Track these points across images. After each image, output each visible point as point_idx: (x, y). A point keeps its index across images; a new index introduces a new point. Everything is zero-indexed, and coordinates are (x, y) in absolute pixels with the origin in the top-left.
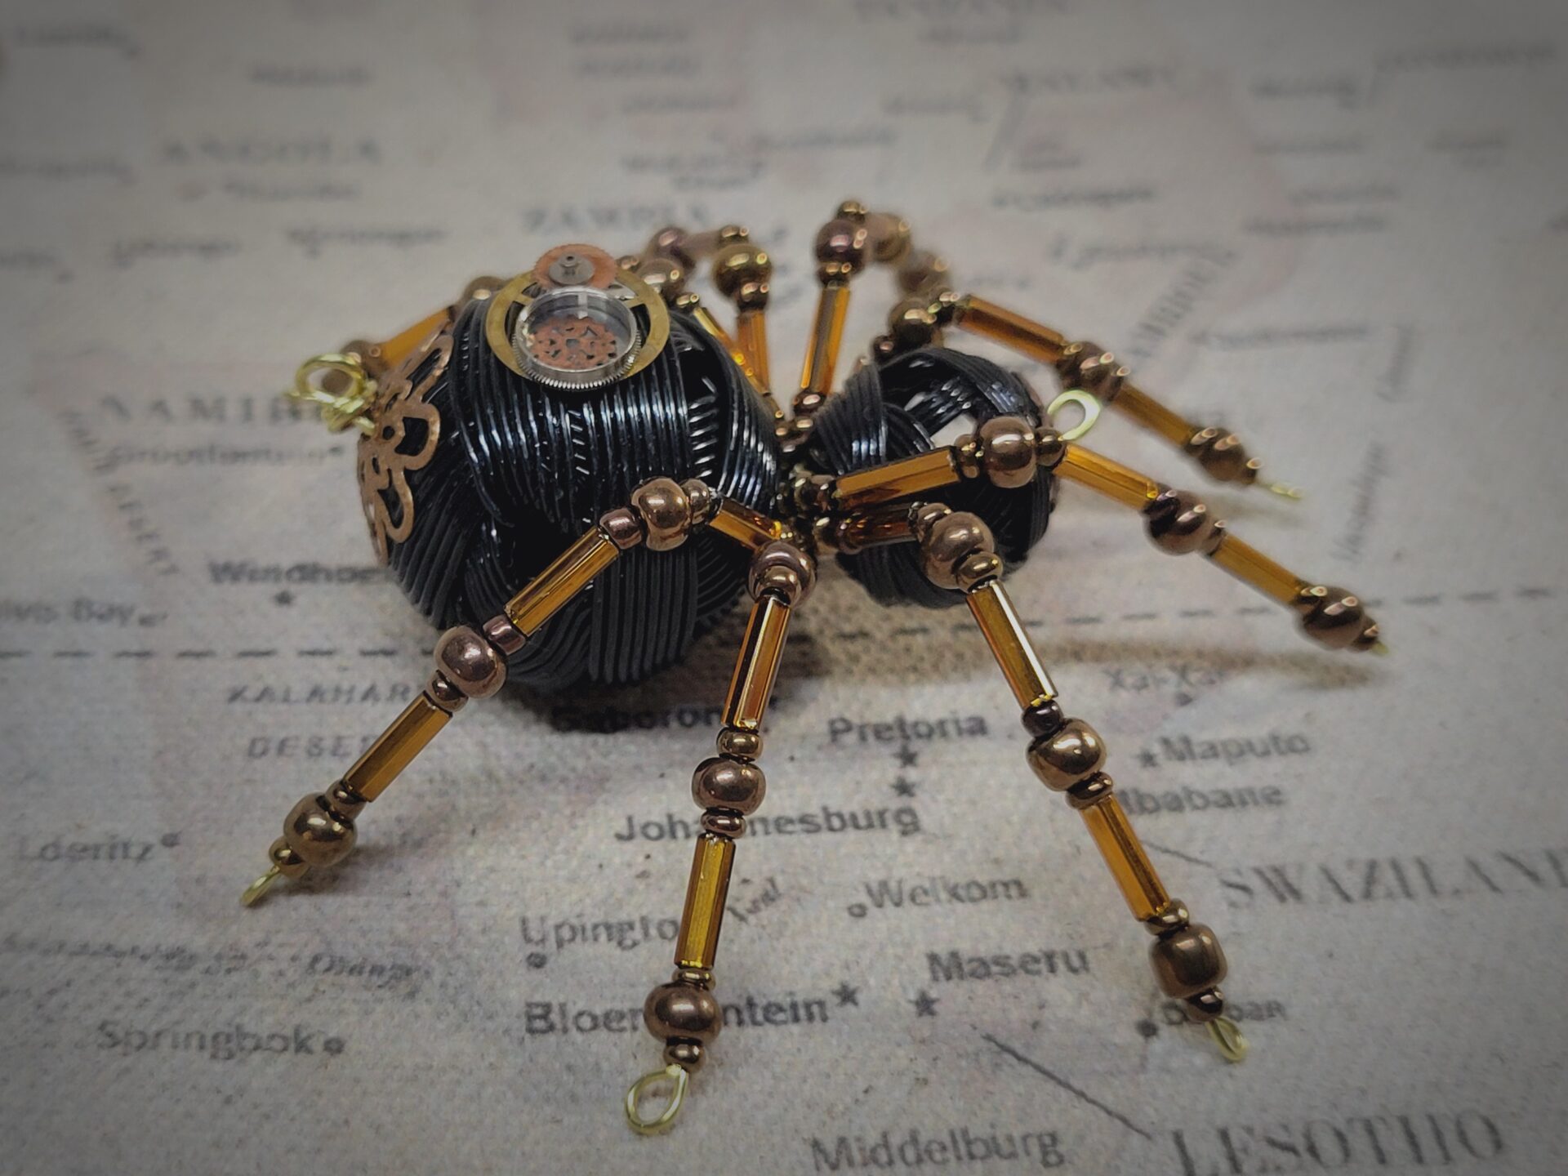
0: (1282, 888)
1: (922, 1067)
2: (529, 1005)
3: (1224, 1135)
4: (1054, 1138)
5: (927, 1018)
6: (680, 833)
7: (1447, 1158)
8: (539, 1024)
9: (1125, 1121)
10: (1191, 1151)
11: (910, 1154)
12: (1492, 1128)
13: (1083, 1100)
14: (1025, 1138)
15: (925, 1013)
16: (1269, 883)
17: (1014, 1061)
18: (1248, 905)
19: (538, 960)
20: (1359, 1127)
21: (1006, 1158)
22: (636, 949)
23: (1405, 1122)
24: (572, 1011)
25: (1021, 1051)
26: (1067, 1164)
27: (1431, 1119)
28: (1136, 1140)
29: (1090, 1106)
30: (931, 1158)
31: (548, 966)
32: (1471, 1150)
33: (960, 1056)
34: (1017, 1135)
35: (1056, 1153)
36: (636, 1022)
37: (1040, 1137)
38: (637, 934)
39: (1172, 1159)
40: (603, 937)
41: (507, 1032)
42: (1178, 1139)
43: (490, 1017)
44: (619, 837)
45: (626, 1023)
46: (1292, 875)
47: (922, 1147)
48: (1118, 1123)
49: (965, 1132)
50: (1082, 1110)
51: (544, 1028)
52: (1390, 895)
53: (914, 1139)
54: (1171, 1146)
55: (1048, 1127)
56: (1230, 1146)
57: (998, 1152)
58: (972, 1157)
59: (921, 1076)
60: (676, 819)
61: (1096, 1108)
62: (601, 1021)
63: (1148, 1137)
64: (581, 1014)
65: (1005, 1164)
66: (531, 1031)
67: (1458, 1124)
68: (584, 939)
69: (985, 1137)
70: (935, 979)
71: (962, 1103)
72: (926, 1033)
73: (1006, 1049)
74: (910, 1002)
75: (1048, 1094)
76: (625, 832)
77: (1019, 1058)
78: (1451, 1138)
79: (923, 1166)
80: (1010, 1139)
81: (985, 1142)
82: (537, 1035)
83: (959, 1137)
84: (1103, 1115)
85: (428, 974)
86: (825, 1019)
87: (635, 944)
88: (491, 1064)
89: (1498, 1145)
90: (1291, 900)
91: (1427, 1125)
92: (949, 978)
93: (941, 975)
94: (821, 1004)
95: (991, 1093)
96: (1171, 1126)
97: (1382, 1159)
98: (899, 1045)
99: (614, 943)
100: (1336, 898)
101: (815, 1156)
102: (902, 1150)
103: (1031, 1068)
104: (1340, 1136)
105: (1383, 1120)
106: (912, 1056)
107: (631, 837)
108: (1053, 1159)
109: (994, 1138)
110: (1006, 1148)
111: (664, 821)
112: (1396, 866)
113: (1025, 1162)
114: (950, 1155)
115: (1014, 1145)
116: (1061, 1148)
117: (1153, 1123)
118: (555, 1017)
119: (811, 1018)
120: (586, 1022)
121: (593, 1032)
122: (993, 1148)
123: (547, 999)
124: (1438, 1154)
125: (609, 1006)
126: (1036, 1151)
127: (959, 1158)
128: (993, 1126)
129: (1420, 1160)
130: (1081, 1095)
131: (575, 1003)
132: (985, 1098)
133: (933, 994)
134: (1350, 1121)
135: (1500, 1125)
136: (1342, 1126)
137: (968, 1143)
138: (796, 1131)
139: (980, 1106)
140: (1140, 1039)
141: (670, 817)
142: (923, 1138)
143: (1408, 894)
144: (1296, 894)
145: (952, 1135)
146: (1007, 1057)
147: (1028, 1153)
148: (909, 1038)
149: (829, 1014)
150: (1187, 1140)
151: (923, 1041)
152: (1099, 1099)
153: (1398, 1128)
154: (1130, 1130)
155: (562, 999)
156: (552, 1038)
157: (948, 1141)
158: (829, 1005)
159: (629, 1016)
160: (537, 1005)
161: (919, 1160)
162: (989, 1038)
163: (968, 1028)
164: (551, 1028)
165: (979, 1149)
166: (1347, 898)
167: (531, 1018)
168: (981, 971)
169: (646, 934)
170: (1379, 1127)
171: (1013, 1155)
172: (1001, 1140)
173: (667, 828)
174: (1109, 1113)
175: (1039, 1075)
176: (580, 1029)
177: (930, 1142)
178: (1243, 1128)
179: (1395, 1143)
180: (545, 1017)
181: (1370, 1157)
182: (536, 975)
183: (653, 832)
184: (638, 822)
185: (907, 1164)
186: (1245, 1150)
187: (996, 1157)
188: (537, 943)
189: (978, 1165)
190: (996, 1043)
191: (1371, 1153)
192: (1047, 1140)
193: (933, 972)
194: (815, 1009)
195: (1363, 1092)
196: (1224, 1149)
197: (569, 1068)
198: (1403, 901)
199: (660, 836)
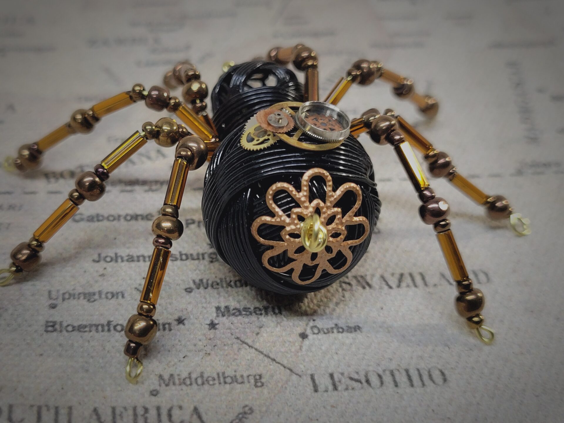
0: (364, 284)
1: (208, 349)
2: (47, 322)
3: (332, 376)
4: (260, 376)
5: (213, 331)
6: (119, 260)
7: (424, 385)
8: (50, 329)
9: (291, 370)
10: (317, 382)
11: (200, 381)
12: (443, 374)
13: (274, 362)
14: (248, 376)
15: (212, 329)
16: (358, 281)
17: (247, 347)
18: (350, 290)
19: (53, 306)
20: (388, 373)
21: (240, 384)
22: (95, 302)
23: (407, 371)
24: (65, 324)
25: (251, 344)
26: (265, 386)
27: (418, 370)
28: (294, 377)
29: (277, 364)
30: (208, 383)
31: (57, 308)
32: (434, 382)
33: (225, 345)
34: (245, 375)
35: (261, 382)
36: (91, 329)
37: (255, 376)
38: (96, 297)
39: (309, 385)
40: (82, 298)
41: (36, 331)
42: (312, 377)
43: (30, 326)
44: (94, 261)
45: (87, 329)
46: (368, 279)
47: (205, 379)
48: (288, 371)
49: (224, 373)
50: (273, 366)
51: (52, 330)
52: (408, 286)
53: (202, 376)
54: (309, 379)
55: (259, 372)
56: (334, 380)
57: (236, 381)
58: (225, 383)
59: (208, 352)
60: (119, 255)
61: (279, 365)
62: (76, 328)
63: (300, 376)
64: (68, 326)
65: (239, 386)
66: (47, 331)
67: (429, 372)
68: (74, 298)
69: (232, 376)
70: (218, 316)
71: (224, 363)
72: (212, 336)
73: (244, 342)
74: (207, 324)
75: (260, 360)
76: (97, 259)
77: (250, 346)
78: (426, 378)
79: (204, 386)
80: (242, 376)
81: (232, 378)
82: (49, 333)
83: (221, 375)
84: (282, 368)
85: (6, 310)
86: (170, 330)
87: (95, 301)
88: (27, 343)
89: (445, 380)
90: (367, 288)
91: (416, 372)
92: (223, 315)
93: (221, 315)
94: (169, 324)
95: (236, 359)
96: (309, 372)
97: (396, 385)
98: (200, 340)
99: (86, 300)
100: (386, 287)
101: (159, 381)
102: (196, 379)
103: (254, 350)
104: (380, 376)
105: (398, 370)
106: (205, 345)
107: (98, 261)
108: (259, 384)
109: (235, 376)
110: (240, 380)
111: (113, 255)
112: (411, 275)
113: (248, 385)
114: (216, 382)
115: (243, 379)
116: (263, 380)
117: (303, 371)
118: (57, 326)
119: (164, 329)
120: (70, 328)
121: (73, 332)
122: (234, 379)
123: (55, 320)
124: (420, 383)
125: (80, 323)
126: (252, 381)
127: (220, 383)
128: (235, 371)
129: (412, 385)
130: (274, 360)
131: (67, 321)
132: (233, 361)
133: (216, 322)
134: (384, 371)
135: (446, 372)
136: (381, 373)
137: (225, 378)
138: (153, 371)
139: (231, 364)
140: (301, 339)
141: (116, 254)
142: (206, 375)
143: (416, 286)
144: (370, 286)
145: (218, 374)
146: (244, 345)
147: (249, 382)
148: (205, 338)
149: (172, 328)
150: (316, 377)
151: (210, 339)
152: (281, 362)
153: (404, 373)
154: (293, 374)
155: (61, 320)
156: (55, 334)
157: (216, 376)
158: (173, 325)
159: (89, 326)
160: (51, 322)
161: (203, 384)
162: (238, 338)
163: (230, 335)
164: (55, 330)
165: (229, 380)
166: (391, 287)
167: (47, 326)
168: (237, 313)
169: (100, 297)
170: (397, 374)
171: (242, 383)
172: (238, 377)
173: (114, 258)
174: (285, 367)
175: (257, 353)
176: (67, 331)
177: (209, 377)
178: (340, 373)
179: (402, 379)
180: (53, 326)
181: (392, 384)
182: (53, 311)
183: (108, 259)
184: (103, 255)
185: (198, 385)
186: (340, 381)
187: (235, 383)
188: (54, 300)
189: (227, 386)
190: (241, 341)
191: (392, 383)
192: (258, 377)
193: (217, 313)
194: (167, 326)
195: (391, 359)
196: (331, 381)
197: (60, 345)
198: (413, 288)
199: (111, 261)
